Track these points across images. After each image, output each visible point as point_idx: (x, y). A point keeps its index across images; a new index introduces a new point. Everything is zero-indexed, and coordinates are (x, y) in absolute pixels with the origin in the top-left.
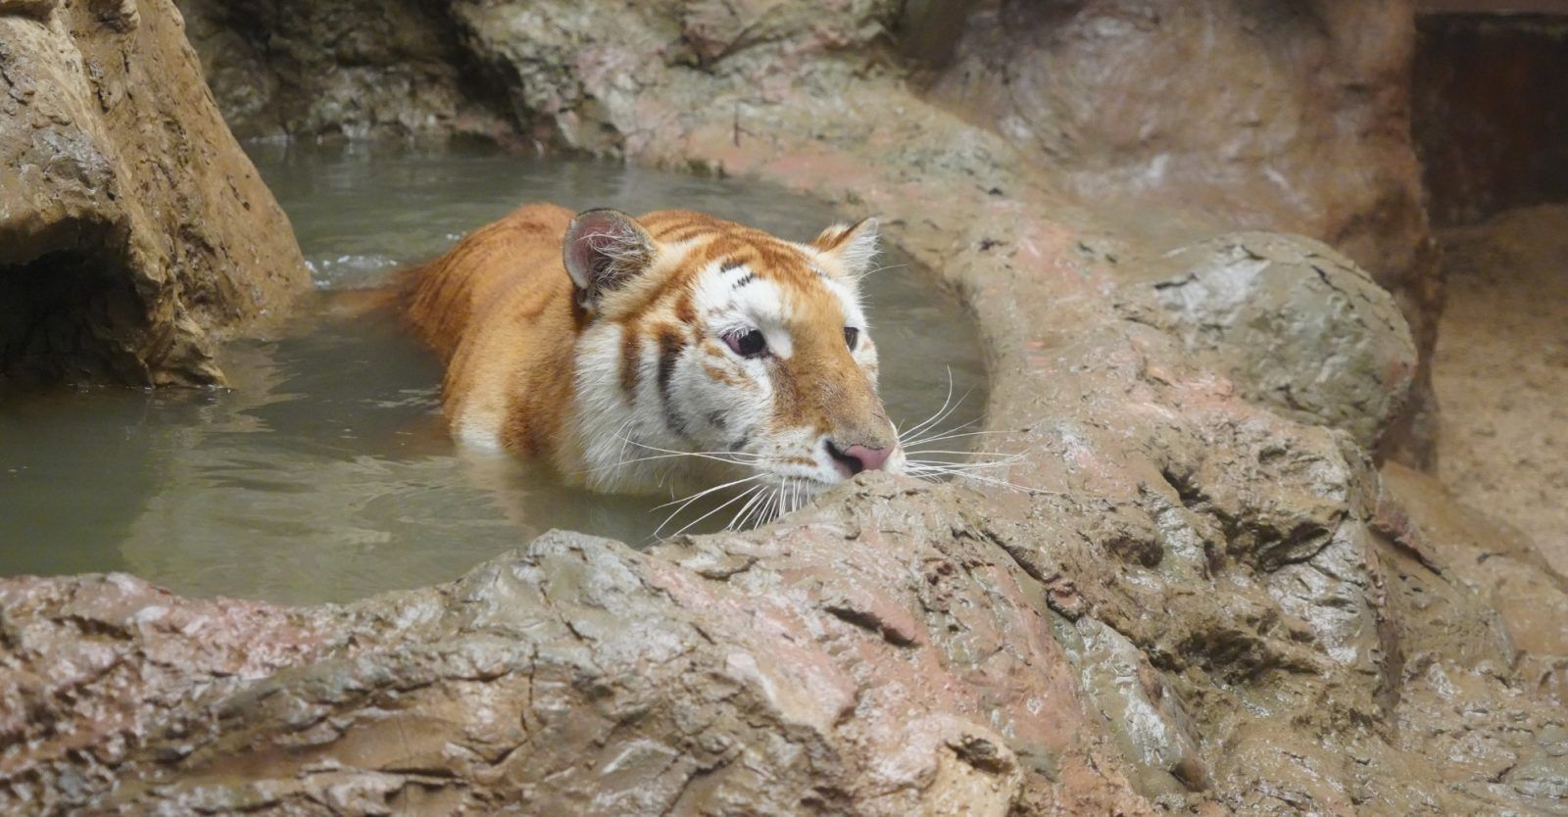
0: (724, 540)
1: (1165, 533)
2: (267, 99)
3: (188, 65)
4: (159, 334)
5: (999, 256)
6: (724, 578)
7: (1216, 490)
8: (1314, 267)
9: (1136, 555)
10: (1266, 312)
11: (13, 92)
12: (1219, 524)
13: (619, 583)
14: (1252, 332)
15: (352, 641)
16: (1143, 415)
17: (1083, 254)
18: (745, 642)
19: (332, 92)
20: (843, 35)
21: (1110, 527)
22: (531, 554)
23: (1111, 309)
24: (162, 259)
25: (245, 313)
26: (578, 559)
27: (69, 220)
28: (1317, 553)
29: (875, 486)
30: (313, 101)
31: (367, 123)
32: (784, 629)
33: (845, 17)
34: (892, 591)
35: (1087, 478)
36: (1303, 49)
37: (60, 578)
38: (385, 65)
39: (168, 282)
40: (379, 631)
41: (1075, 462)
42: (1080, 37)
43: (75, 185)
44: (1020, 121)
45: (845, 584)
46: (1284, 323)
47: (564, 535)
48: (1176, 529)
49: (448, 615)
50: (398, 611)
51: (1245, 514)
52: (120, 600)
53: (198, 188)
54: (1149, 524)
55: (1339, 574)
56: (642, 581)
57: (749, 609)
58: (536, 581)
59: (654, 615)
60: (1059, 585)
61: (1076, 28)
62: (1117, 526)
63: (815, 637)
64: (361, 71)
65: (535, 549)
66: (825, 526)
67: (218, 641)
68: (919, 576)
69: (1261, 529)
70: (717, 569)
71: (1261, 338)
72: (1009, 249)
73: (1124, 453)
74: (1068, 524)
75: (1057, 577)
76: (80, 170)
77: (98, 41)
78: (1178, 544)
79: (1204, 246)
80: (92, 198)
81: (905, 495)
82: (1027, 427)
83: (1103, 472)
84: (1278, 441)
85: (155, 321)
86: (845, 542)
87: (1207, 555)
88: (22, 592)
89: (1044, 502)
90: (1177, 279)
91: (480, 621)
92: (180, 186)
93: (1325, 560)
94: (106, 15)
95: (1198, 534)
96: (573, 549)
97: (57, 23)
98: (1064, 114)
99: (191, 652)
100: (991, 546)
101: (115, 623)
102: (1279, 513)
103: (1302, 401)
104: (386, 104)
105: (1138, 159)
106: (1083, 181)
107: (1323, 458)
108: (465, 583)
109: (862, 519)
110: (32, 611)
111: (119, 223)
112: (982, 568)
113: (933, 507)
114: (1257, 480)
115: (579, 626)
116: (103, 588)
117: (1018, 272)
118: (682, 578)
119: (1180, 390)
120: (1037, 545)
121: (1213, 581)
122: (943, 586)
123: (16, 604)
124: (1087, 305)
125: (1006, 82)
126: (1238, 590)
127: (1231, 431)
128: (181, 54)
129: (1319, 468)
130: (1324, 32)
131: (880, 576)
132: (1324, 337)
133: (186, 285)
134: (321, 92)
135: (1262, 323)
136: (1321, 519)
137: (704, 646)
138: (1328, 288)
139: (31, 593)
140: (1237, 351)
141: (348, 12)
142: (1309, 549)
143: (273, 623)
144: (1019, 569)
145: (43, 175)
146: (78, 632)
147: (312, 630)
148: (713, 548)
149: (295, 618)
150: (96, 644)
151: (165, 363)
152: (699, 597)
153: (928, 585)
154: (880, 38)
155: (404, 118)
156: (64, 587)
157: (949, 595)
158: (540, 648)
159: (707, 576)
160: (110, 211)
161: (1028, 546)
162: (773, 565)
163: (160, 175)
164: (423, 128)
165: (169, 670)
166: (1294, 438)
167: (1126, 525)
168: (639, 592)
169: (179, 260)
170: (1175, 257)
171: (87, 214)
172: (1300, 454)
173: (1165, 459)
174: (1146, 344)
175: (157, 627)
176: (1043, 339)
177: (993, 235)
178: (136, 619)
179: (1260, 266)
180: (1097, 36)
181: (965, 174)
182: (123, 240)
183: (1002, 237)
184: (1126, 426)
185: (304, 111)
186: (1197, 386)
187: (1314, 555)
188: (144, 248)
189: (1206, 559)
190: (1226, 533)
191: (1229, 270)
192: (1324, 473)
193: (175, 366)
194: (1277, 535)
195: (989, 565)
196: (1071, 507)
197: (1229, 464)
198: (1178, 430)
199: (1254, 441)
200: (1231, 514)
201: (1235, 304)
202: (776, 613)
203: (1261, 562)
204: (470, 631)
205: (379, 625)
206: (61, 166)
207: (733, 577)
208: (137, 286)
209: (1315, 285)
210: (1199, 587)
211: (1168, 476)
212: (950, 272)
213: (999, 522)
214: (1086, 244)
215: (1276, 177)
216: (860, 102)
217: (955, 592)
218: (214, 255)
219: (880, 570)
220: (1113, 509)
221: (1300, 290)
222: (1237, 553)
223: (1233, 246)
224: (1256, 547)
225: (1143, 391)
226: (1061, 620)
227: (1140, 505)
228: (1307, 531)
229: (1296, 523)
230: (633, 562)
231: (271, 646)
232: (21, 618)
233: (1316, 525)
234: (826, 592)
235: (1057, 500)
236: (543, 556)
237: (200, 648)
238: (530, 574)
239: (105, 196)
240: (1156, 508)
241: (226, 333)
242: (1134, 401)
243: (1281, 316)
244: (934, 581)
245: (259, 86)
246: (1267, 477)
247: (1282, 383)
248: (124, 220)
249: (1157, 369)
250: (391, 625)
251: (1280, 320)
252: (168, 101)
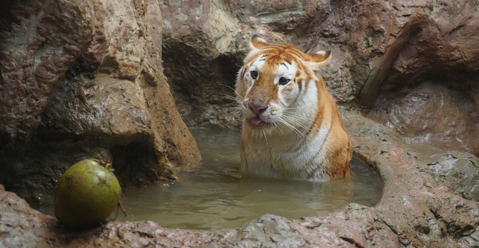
0: (312, 219)
1: (430, 226)
2: (190, 112)
3: (170, 98)
4: (161, 166)
5: (386, 155)
6: (312, 228)
7: (444, 216)
8: (470, 161)
9: (422, 230)
10: (457, 172)
11: (125, 99)
12: (445, 225)
13: (284, 228)
14: (453, 177)
15: (212, 241)
16: (424, 195)
17: (408, 156)
18: (318, 244)
19: (207, 111)
20: (344, 99)
21: (416, 222)
22: (261, 220)
23: (416, 169)
24: (162, 146)
25: (184, 164)
26: (273, 221)
27: (138, 133)
28: (471, 234)
29: (353, 207)
30: (202, 113)
31: (216, 120)
32: (329, 242)
33: (345, 94)
34: (358, 234)
35: (410, 210)
36: (467, 106)
37: (135, 222)
38: (222, 104)
39: (164, 152)
40: (220, 239)
41: (406, 205)
42: (407, 101)
43: (140, 124)
44: (391, 124)
45: (345, 231)
46: (462, 175)
47: (270, 215)
48: (433, 224)
49: (238, 235)
50: (225, 234)
51: (452, 222)
52: (150, 228)
53: (172, 129)
54: (426, 222)
55: (477, 239)
56: (291, 228)
57: (319, 236)
58: (262, 227)
59: (294, 236)
60: (402, 236)
61: (406, 99)
62: (418, 222)
63: (337, 244)
64: (215, 106)
65: (262, 219)
66: (340, 216)
67: (176, 239)
68: (365, 230)
69: (456, 226)
70: (311, 226)
71: (456, 179)
72: (388, 154)
73: (420, 204)
74: (405, 221)
75: (401, 234)
76: (142, 120)
77: (147, 89)
78: (434, 229)
79: (441, 154)
80: (145, 128)
81: (361, 209)
82: (394, 196)
83: (414, 208)
84: (461, 203)
85: (160, 163)
86: (345, 221)
87: (442, 232)
88: (124, 225)
89: (398, 215)
90: (433, 163)
91: (247, 236)
92: (167, 128)
93: (473, 235)
94: (149, 82)
95: (439, 226)
96: (272, 219)
97: (137, 82)
98: (403, 122)
99: (169, 242)
100: (384, 224)
101: (149, 233)
102: (461, 222)
103: (467, 196)
104: (221, 114)
105: (422, 135)
106: (408, 140)
107: (473, 208)
108: (243, 227)
109: (350, 215)
110: (127, 230)
111: (151, 135)
112: (382, 230)
113: (369, 213)
114: (455, 213)
115: (274, 238)
116: (146, 224)
117: (391, 159)
118: (301, 227)
119: (435, 189)
120: (396, 225)
121: (443, 239)
122: (371, 233)
123: (123, 228)
124: (409, 167)
125: (387, 113)
126: (449, 242)
127: (448, 200)
128: (169, 95)
129: (472, 211)
130: (473, 102)
131: (355, 230)
132: (473, 179)
133: (168, 155)
134: (204, 111)
135: (456, 175)
136: (472, 224)
137: (307, 245)
138: (474, 166)
139: (127, 225)
140: (449, 182)
141: (212, 89)
142: (469, 232)
143: (191, 235)
144: (391, 231)
145: (132, 121)
146: (139, 236)
147: (202, 238)
148: (310, 220)
149: (197, 235)
150: (144, 239)
151: (162, 174)
152: (306, 233)
153: (367, 232)
154: (354, 100)
155: (226, 118)
156: (135, 224)
157: (373, 236)
158: (263, 243)
159: (308, 227)
160: (149, 131)
161: (394, 225)
162: (326, 225)
163: (162, 125)
164: (231, 121)
165: (163, 246)
166: (465, 203)
167: (420, 222)
168: (290, 230)
169: (167, 148)
170: (433, 157)
171: (143, 132)
172: (467, 207)
173: (431, 206)
174: (425, 177)
175: (160, 235)
176: (397, 175)
177: (384, 150)
178: (155, 232)
179: (456, 160)
180: (412, 101)
181: (376, 136)
182: (152, 139)
183: (386, 150)
184: (420, 197)
185: (200, 116)
186: (439, 189)
187: (470, 234)
188: (158, 143)
189: (441, 233)
190: (447, 227)
191: (447, 161)
192: (473, 212)
193: (165, 175)
194: (460, 228)
195: (384, 229)
196: (405, 217)
197: (448, 209)
198: (434, 199)
199: (455, 203)
200: (448, 222)
201: (449, 170)
202: (326, 237)
203: (456, 235)
204: (245, 239)
205: (219, 237)
206: (137, 119)
207: (315, 228)
208: (156, 153)
209: (471, 166)
210: (439, 240)
211: (431, 211)
212: (372, 159)
213: (386, 219)
214: (409, 153)
215: (459, 140)
216: (348, 117)
217: (374, 235)
218: (176, 148)
219: (354, 228)
220: (417, 218)
221: (466, 167)
222: (450, 233)
223: (449, 155)
224: (455, 231)
225: (424, 188)
226: (402, 246)
227: (424, 217)
228: (469, 228)
229: (466, 225)
230: (288, 223)
231: (191, 241)
232: (124, 232)
233: (471, 226)
234: (340, 233)
235: (402, 215)
236: (264, 220)
237: (172, 241)
238: (260, 225)
239: (148, 128)
240: (428, 219)
241: (178, 169)
242: (422, 191)
243: (462, 174)
244: (369, 232)
245: (188, 109)
246: (458, 213)
247: (461, 192)
248: (153, 134)
249: (428, 184)
250: (223, 237)
251: (461, 175)
252: (165, 106)
